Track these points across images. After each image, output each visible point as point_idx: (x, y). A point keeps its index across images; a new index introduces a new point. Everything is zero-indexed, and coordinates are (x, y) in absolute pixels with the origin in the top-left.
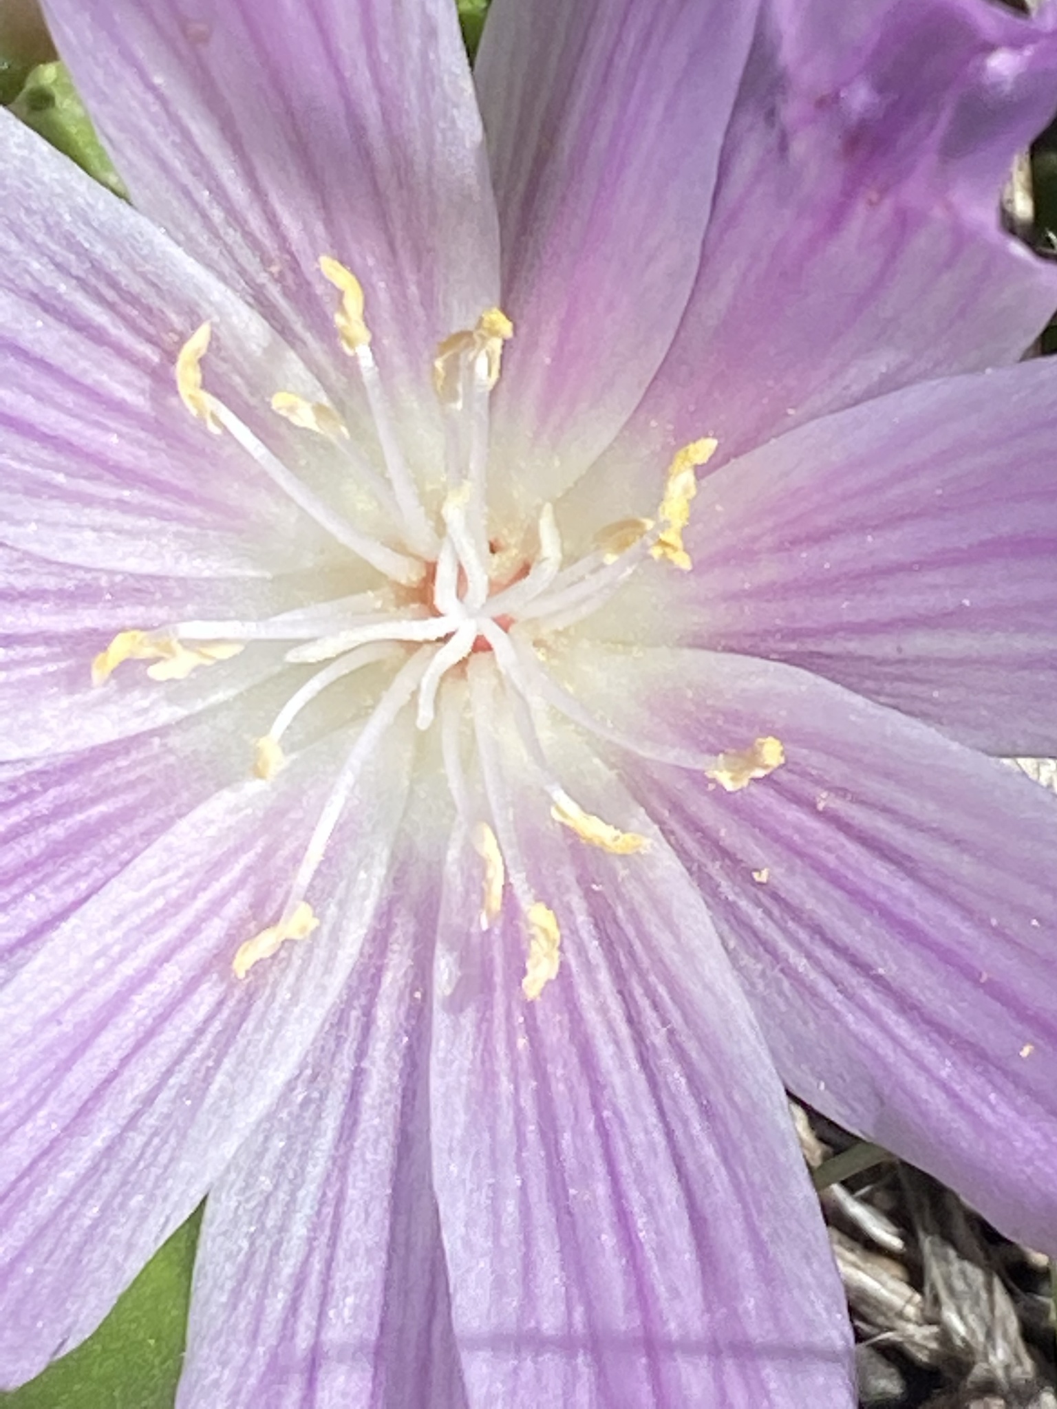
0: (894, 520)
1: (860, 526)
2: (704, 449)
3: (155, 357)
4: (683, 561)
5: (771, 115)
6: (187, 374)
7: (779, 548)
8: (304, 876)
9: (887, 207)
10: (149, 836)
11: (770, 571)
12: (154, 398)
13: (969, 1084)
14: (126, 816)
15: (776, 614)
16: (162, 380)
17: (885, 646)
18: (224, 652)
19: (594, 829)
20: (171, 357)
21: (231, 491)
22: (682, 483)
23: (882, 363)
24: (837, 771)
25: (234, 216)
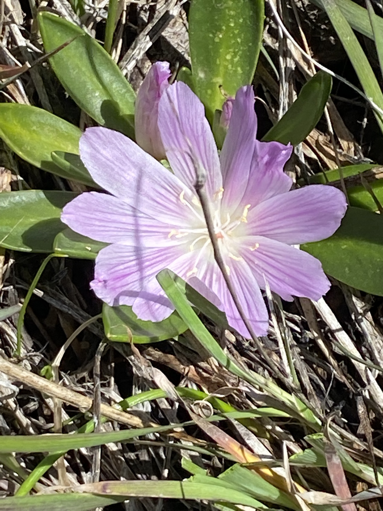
0: (274, 214)
1: (268, 216)
2: (249, 206)
3: (177, 195)
4: (246, 221)
5: (256, 160)
6: (181, 197)
7: (259, 221)
8: (195, 265)
9: (270, 172)
10: (175, 259)
11: (258, 223)
12: (177, 201)
13: (280, 284)
14: (172, 256)
15: (259, 229)
16: (178, 198)
17: (272, 232)
18: (186, 234)
19: (234, 258)
20: (179, 195)
21: (186, 214)
22: (246, 211)
23: (271, 194)
24: (265, 248)
25: (187, 177)
